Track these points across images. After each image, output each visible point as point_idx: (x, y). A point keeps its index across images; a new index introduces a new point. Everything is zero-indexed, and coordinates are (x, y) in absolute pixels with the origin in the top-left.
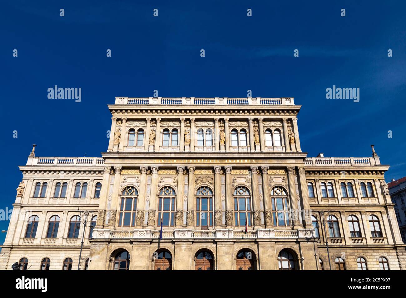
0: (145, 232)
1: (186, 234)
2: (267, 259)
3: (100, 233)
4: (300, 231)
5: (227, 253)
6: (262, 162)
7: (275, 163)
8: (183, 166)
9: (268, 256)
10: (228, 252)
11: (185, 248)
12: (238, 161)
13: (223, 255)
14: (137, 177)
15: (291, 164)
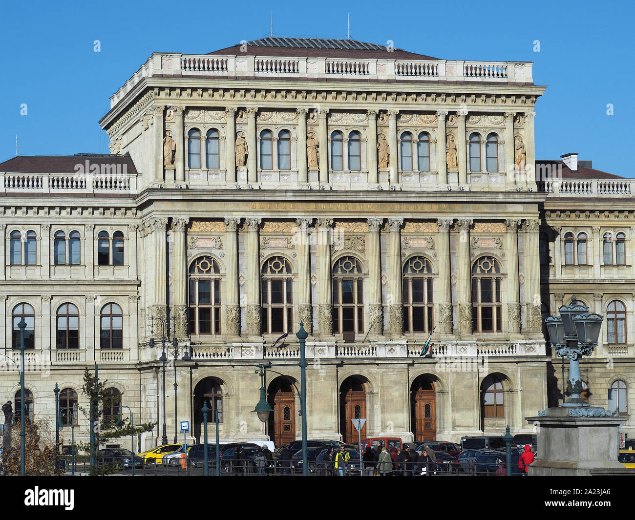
0: (254, 349)
1: (326, 351)
2: (463, 391)
5: (395, 383)
6: (460, 210)
7: (485, 212)
8: (309, 217)
9: (465, 386)
10: (399, 381)
11: (326, 376)
13: (390, 385)
14: (217, 237)
15: (515, 215)
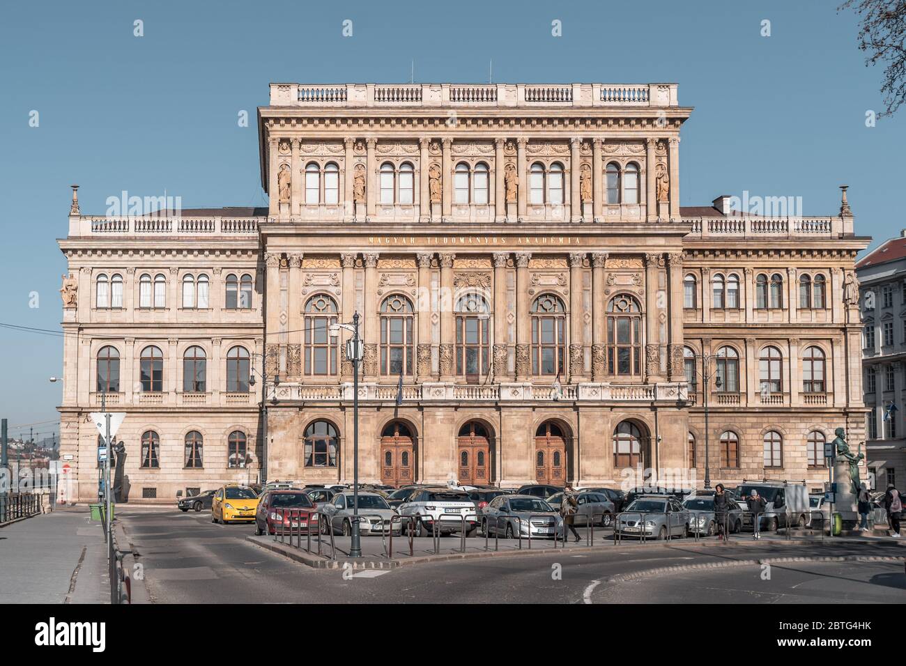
0: (366, 389)
1: (444, 393)
2: (593, 437)
3: (281, 389)
4: (660, 387)
5: (519, 427)
6: (594, 243)
7: (623, 245)
8: (430, 252)
9: (596, 432)
10: (522, 424)
11: (443, 419)
12: (544, 240)
13: (513, 430)
14: (333, 274)
15: (655, 248)
